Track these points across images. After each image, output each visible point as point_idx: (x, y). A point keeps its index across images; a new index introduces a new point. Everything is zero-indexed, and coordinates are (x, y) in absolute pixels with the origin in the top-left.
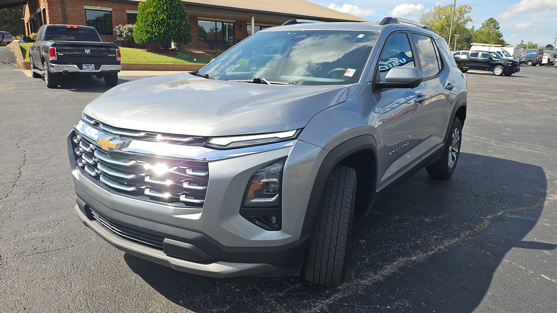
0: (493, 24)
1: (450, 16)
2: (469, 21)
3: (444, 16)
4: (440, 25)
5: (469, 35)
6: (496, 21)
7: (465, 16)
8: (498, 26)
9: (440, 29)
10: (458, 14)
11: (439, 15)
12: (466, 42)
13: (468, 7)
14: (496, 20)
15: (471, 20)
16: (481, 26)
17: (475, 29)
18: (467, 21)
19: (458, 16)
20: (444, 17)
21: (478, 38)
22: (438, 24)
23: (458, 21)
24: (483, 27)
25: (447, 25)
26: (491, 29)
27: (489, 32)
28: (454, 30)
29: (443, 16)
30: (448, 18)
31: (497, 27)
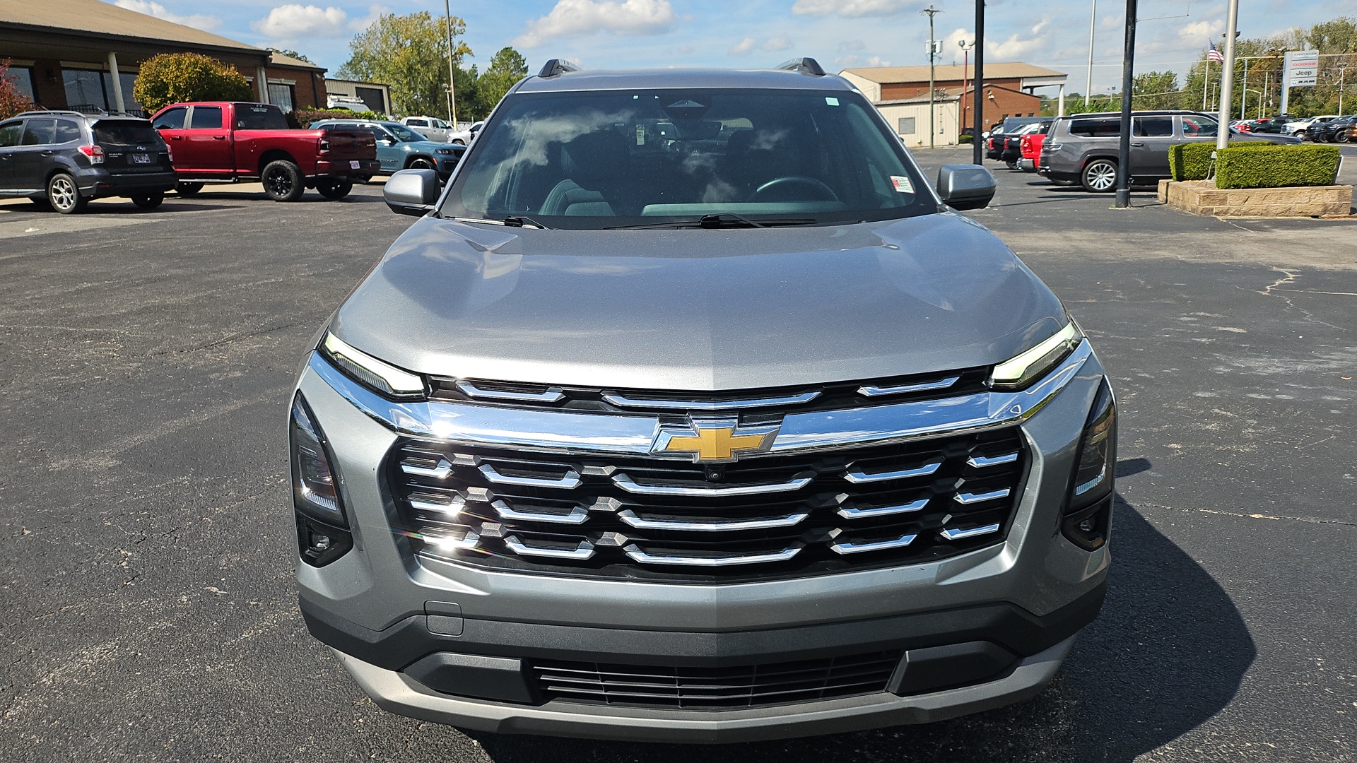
0: (513, 60)
1: (422, 41)
2: (467, 54)
3: (409, 41)
4: (403, 60)
5: (470, 84)
6: (517, 53)
7: (456, 41)
8: (525, 66)
9: (405, 71)
10: (439, 38)
11: (395, 37)
12: (466, 100)
13: (458, 21)
14: (518, 51)
15: (469, 52)
16: (490, 66)
17: (481, 73)
18: (462, 54)
19: (439, 40)
20: (408, 43)
21: (491, 92)
22: (398, 58)
23: (442, 52)
24: (494, 67)
25: (418, 62)
26: (512, 71)
27: (509, 78)
28: (437, 73)
29: (407, 39)
30: (417, 45)
31: (522, 67)
